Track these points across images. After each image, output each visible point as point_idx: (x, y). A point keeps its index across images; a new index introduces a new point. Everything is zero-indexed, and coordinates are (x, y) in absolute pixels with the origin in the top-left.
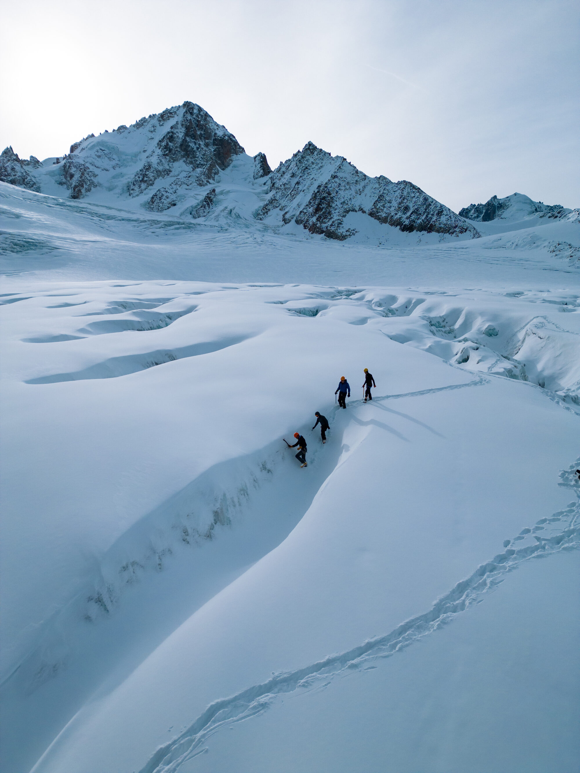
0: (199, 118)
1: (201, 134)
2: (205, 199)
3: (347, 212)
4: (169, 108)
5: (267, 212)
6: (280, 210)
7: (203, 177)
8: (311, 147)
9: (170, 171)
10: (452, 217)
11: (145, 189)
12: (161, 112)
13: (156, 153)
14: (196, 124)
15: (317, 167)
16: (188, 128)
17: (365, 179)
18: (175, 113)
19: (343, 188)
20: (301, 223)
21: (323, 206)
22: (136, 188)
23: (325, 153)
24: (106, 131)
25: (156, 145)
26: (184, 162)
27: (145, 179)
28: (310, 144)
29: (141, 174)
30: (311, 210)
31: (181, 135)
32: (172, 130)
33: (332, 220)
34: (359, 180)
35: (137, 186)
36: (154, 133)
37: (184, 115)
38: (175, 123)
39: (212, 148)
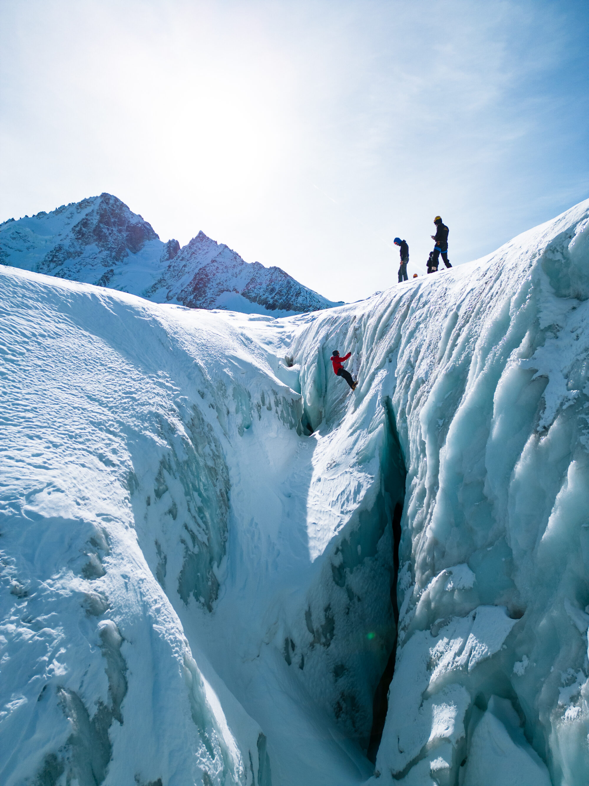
0: (114, 207)
1: (115, 221)
2: (102, 278)
3: (222, 291)
4: (87, 198)
5: (155, 291)
6: (167, 288)
7: (108, 258)
8: (201, 236)
9: (81, 253)
10: (308, 298)
11: (53, 269)
12: (80, 201)
13: (70, 237)
14: (110, 212)
15: (203, 253)
16: (102, 216)
17: (243, 264)
18: (93, 202)
19: (221, 271)
20: (182, 300)
21: (200, 286)
22: (44, 268)
23: (212, 241)
24: (26, 216)
25: (71, 230)
26: (97, 245)
27: (55, 259)
28: (201, 233)
29: (51, 255)
30: (190, 289)
31: (95, 222)
32: (87, 217)
33: (206, 298)
34: (236, 264)
35: (46, 266)
36: (71, 219)
37: (100, 205)
38: (90, 211)
39: (125, 234)
